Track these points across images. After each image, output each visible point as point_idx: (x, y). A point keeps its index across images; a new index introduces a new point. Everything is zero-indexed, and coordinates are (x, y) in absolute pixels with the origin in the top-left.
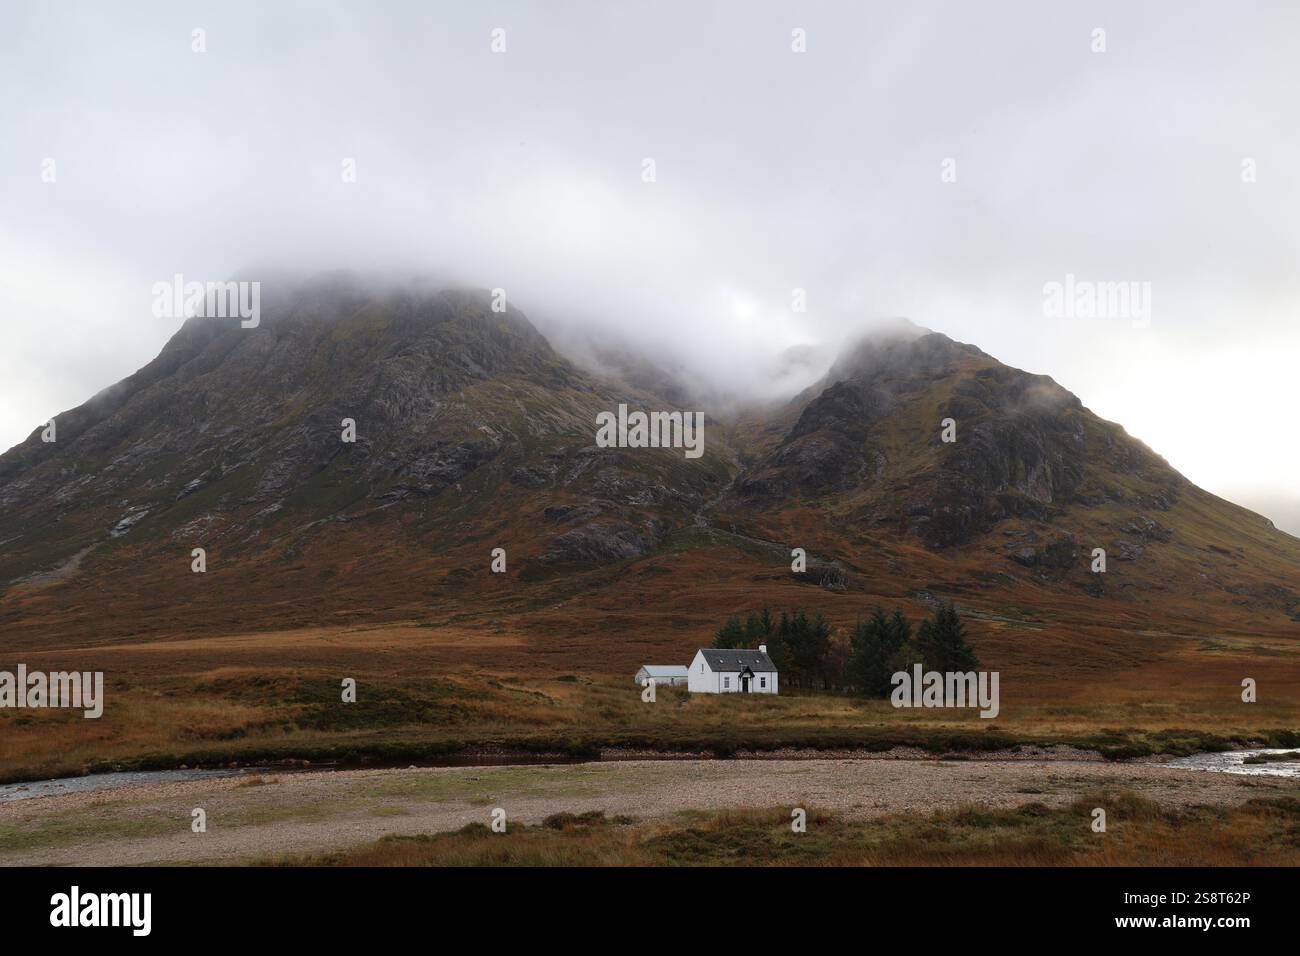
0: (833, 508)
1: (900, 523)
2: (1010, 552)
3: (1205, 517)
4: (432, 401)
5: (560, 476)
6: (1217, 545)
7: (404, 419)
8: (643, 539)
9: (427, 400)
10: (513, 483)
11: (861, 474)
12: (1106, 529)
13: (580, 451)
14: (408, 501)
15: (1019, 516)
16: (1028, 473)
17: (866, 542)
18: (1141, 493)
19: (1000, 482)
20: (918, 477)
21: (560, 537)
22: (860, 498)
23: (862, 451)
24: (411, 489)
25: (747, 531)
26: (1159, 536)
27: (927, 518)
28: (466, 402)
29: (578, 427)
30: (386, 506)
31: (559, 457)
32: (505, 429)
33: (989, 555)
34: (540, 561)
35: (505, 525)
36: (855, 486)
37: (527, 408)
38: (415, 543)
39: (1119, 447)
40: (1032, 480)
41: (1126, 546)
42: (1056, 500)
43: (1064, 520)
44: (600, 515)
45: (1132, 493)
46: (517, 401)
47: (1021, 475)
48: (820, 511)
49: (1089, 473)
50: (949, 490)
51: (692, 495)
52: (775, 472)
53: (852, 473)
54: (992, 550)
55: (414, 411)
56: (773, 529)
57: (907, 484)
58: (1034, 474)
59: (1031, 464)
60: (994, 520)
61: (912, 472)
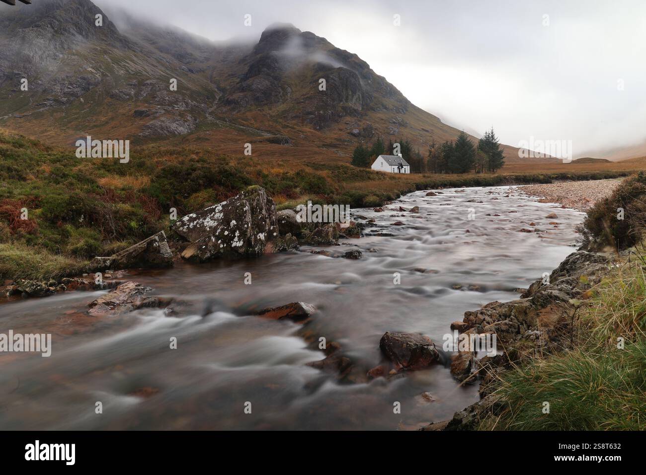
0: (270, 112)
1: (301, 118)
2: (349, 131)
3: (418, 117)
4: (57, 54)
5: (137, 94)
6: (424, 128)
7: (43, 63)
8: (188, 125)
9: (54, 54)
10: (111, 98)
11: (281, 96)
12: (383, 121)
13: (146, 82)
14: (54, 107)
15: (350, 115)
16: (353, 97)
17: (288, 126)
18: (395, 107)
19: (341, 101)
20: (307, 97)
21: (148, 124)
22: (281, 107)
23: (280, 85)
24: (55, 100)
25: (233, 122)
26: (402, 124)
27: (313, 116)
28: (76, 55)
29: (140, 70)
30: (42, 109)
31: (134, 85)
32: (102, 70)
33: (340, 132)
34: (140, 136)
35: (112, 119)
36: (278, 101)
37: (111, 59)
38: (65, 128)
39: (386, 86)
40: (354, 100)
41: (392, 129)
42: (363, 109)
43: (367, 118)
44: (164, 114)
45: (392, 106)
46: (105, 56)
47: (350, 97)
48: (264, 113)
49: (375, 98)
50: (322, 104)
51: (203, 105)
52: (241, 94)
53: (277, 95)
54: (341, 130)
55: (48, 58)
56: (244, 121)
57: (302, 101)
58: (355, 97)
59: (354, 93)
60: (340, 117)
61: (303, 95)
